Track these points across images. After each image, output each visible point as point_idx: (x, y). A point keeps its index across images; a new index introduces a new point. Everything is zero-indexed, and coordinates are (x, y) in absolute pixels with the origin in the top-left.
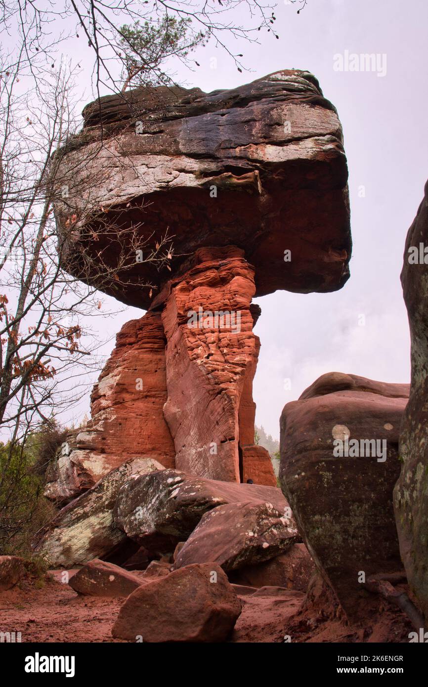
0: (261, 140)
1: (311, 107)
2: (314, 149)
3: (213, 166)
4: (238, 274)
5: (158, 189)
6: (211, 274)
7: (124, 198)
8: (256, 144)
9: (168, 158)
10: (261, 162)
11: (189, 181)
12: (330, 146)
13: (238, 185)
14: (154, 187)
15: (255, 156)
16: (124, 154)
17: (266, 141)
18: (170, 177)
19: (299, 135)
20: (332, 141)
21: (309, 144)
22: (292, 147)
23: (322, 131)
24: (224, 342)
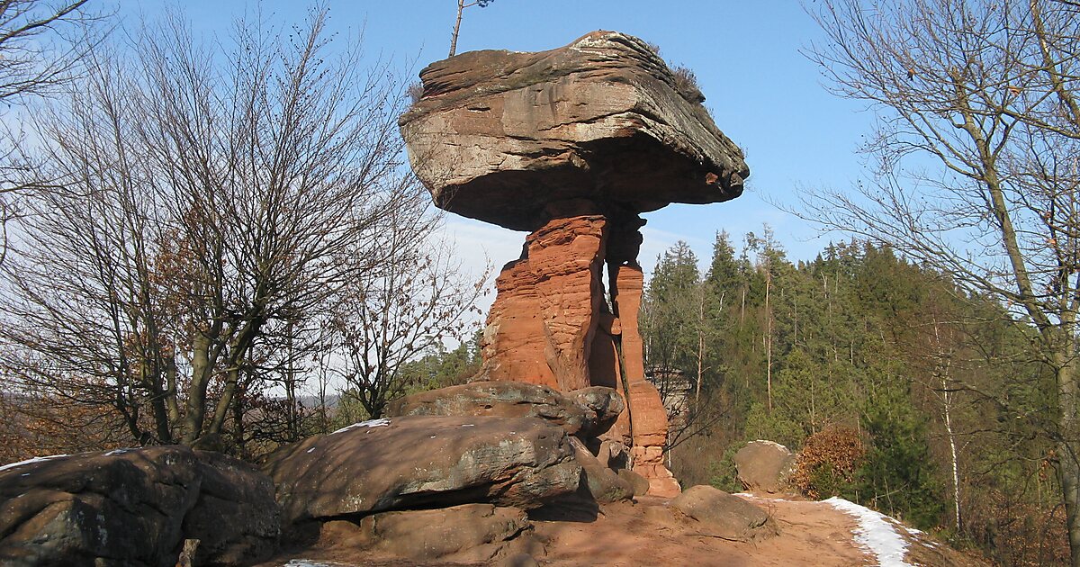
0: (571, 120)
1: (610, 84)
2: (616, 127)
3: (534, 148)
4: (580, 234)
5: (491, 172)
6: (556, 235)
7: (465, 178)
8: (567, 124)
9: (496, 140)
10: (573, 142)
11: (515, 163)
12: (629, 124)
13: (556, 166)
14: (486, 170)
15: (567, 137)
16: (459, 133)
17: (575, 120)
18: (499, 160)
19: (603, 113)
20: (630, 118)
21: (611, 120)
22: (598, 124)
23: (621, 109)
24: (566, 304)
